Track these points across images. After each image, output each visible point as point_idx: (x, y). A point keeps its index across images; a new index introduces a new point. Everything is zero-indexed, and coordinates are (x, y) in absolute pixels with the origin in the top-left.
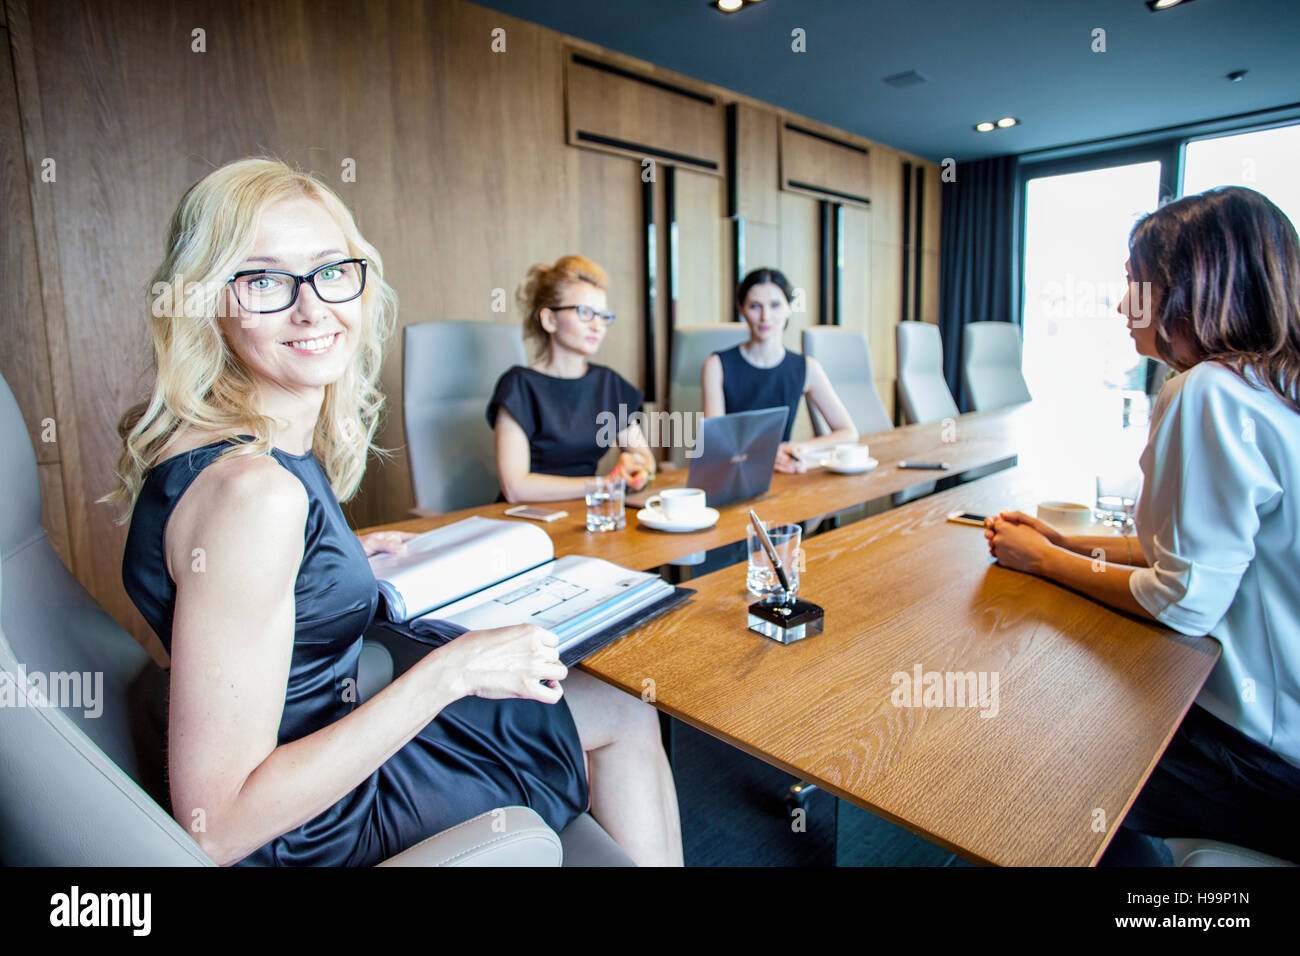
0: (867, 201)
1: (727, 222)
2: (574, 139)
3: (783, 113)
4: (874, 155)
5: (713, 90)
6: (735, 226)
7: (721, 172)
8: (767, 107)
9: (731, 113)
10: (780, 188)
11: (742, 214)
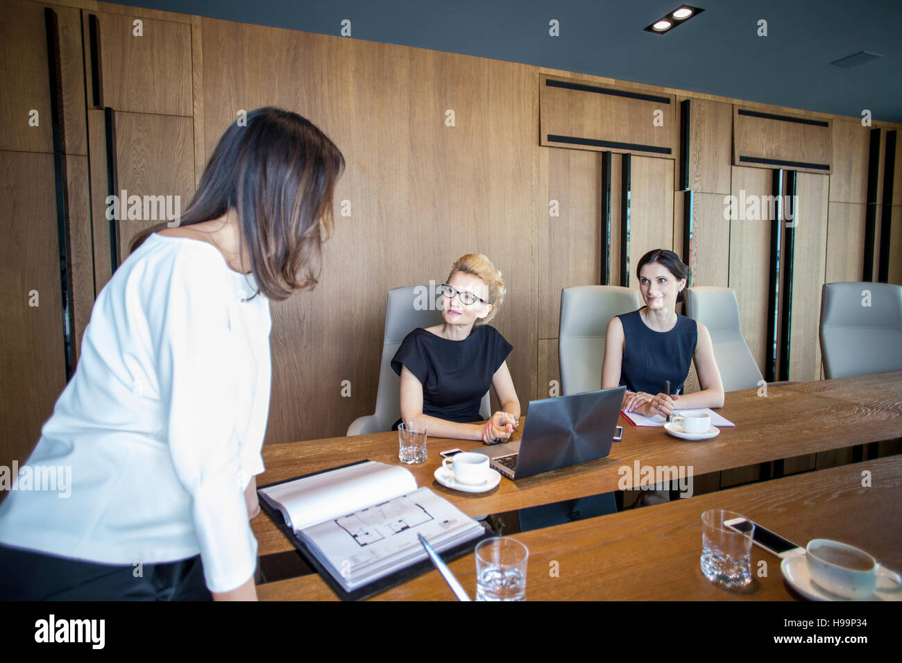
0: (827, 167)
1: (679, 195)
2: (544, 141)
3: (737, 102)
4: (836, 127)
5: (668, 91)
6: (687, 197)
7: (675, 154)
8: (723, 99)
9: (685, 106)
10: (733, 163)
11: (693, 187)
